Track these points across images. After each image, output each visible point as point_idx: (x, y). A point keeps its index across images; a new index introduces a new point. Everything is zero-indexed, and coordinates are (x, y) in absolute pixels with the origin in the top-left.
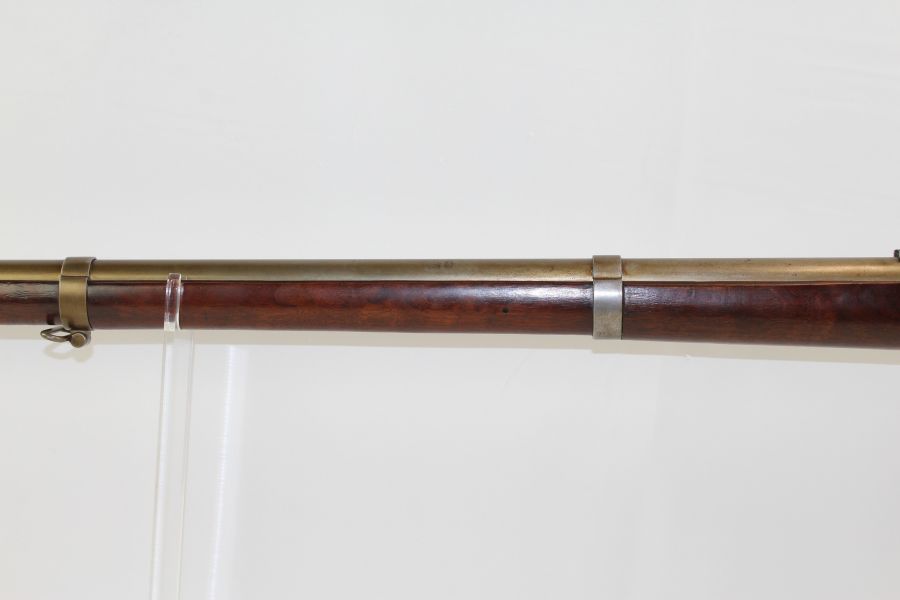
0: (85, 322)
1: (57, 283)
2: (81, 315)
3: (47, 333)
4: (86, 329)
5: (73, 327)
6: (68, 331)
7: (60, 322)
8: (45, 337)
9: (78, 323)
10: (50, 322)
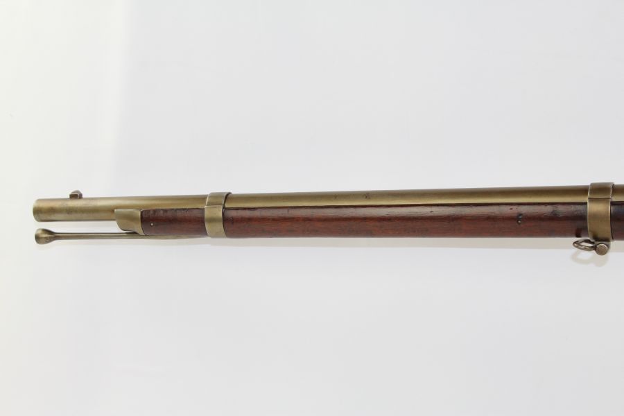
0: (608, 234)
1: (586, 203)
2: (605, 229)
3: (577, 244)
4: (607, 240)
5: (597, 238)
6: (593, 243)
7: (587, 235)
8: (577, 247)
9: (600, 235)
10: (578, 236)
